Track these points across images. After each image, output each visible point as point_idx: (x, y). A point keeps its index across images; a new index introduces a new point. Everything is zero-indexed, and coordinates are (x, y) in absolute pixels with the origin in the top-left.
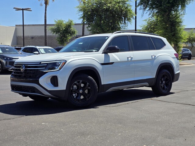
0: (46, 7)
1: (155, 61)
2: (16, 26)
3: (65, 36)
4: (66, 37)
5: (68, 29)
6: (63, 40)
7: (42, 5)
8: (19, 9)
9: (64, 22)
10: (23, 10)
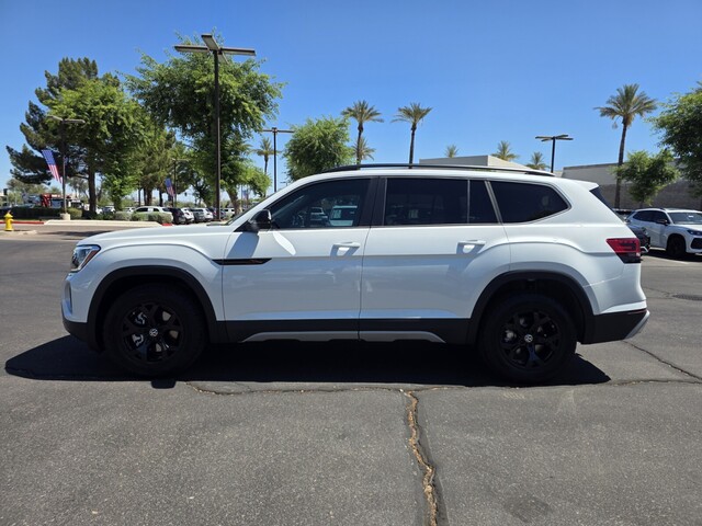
0: (625, 130)
1: (475, 262)
2: (565, 169)
3: (648, 184)
4: (652, 186)
5: (656, 170)
6: (641, 192)
7: (616, 127)
8: (545, 139)
9: (650, 156)
10: (554, 139)
